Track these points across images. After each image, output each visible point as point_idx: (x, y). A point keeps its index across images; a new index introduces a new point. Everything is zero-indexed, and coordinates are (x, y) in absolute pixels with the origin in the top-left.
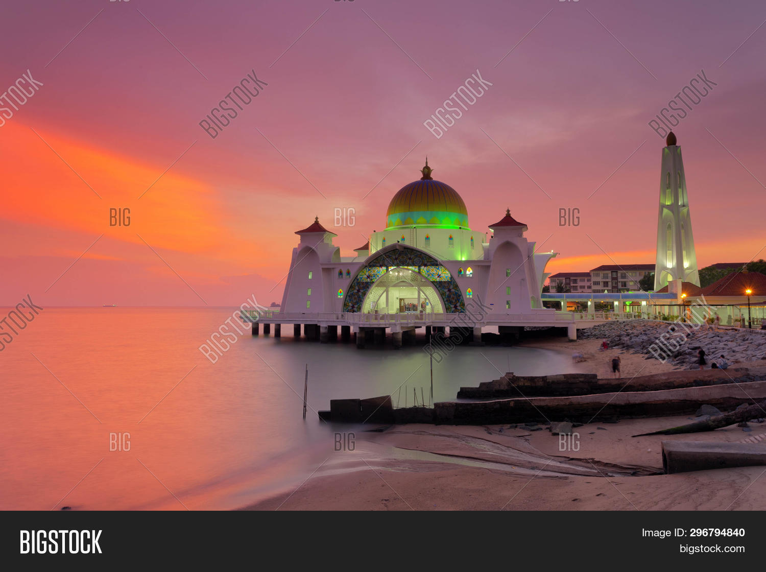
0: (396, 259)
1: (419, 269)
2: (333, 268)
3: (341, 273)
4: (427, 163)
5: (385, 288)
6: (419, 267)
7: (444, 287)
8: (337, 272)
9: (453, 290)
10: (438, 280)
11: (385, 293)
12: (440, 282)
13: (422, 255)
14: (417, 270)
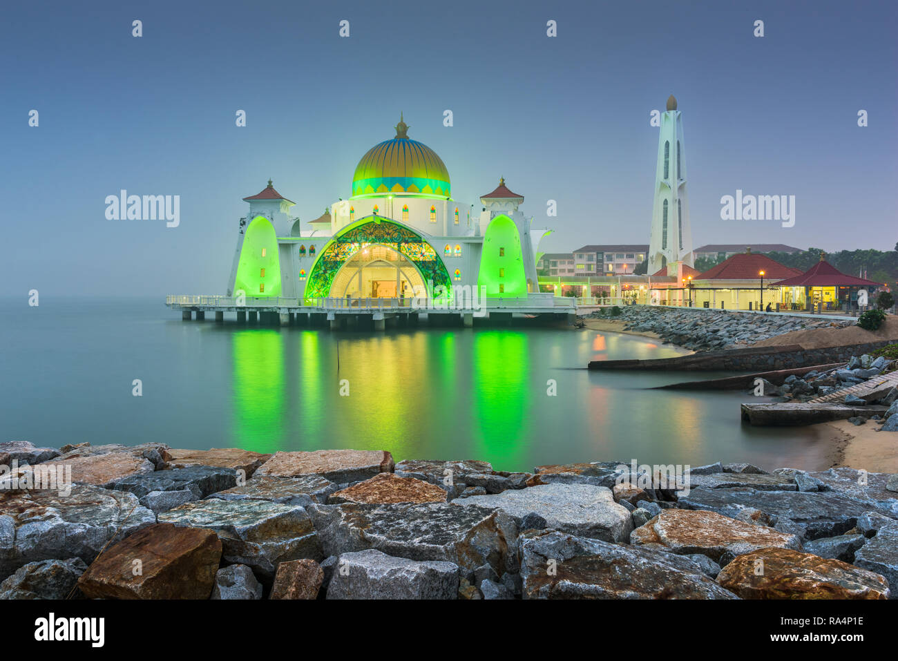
0: (371, 234)
1: (399, 247)
2: (293, 244)
3: (303, 251)
4: (402, 118)
5: (357, 269)
6: (399, 244)
7: (428, 268)
8: (297, 249)
9: (438, 272)
10: (421, 259)
11: (358, 274)
12: (424, 262)
13: (403, 229)
14: (396, 247)
